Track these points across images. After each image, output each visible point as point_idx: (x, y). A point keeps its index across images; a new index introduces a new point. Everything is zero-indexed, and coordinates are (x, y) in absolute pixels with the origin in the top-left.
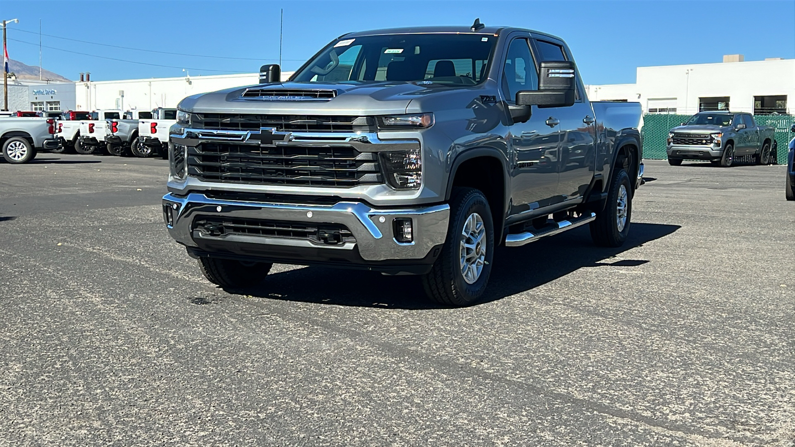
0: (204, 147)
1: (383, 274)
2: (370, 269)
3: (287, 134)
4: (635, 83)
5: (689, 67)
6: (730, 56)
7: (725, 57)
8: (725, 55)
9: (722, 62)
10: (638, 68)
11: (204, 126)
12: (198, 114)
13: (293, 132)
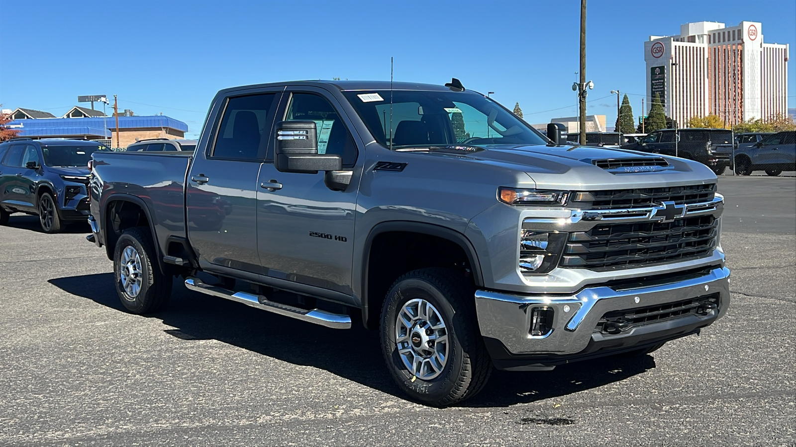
3: (683, 206)
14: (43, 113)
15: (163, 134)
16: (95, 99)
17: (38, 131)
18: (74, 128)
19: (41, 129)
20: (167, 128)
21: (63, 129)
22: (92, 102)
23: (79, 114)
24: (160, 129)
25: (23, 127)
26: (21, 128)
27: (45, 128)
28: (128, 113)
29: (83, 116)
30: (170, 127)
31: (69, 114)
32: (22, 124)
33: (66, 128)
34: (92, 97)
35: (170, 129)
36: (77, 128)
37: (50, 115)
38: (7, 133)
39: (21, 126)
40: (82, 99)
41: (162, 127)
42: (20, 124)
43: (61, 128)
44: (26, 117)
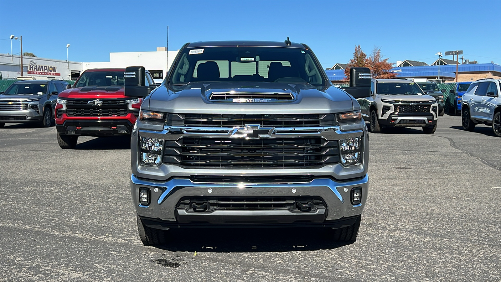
0: (186, 140)
1: (333, 228)
2: (324, 226)
3: (270, 129)
4: (109, 61)
5: (139, 53)
6: (160, 48)
7: (158, 48)
8: (158, 47)
9: (157, 51)
10: (110, 53)
11: (184, 124)
12: (179, 114)
13: (276, 127)
14: (421, 63)
15: (489, 75)
16: (455, 53)
17: (408, 74)
18: (430, 72)
19: (410, 73)
20: (493, 71)
21: (423, 73)
22: (454, 55)
23: (442, 63)
24: (487, 72)
25: (401, 71)
26: (400, 72)
27: (412, 72)
28: (467, 62)
29: (444, 64)
30: (494, 71)
31: (435, 63)
32: (401, 70)
33: (425, 72)
34: (453, 52)
35: (494, 72)
36: (432, 72)
37: (425, 64)
38: (390, 75)
39: (400, 71)
40: (447, 54)
41: (489, 71)
42: (400, 70)
43: (422, 72)
44: (409, 66)
